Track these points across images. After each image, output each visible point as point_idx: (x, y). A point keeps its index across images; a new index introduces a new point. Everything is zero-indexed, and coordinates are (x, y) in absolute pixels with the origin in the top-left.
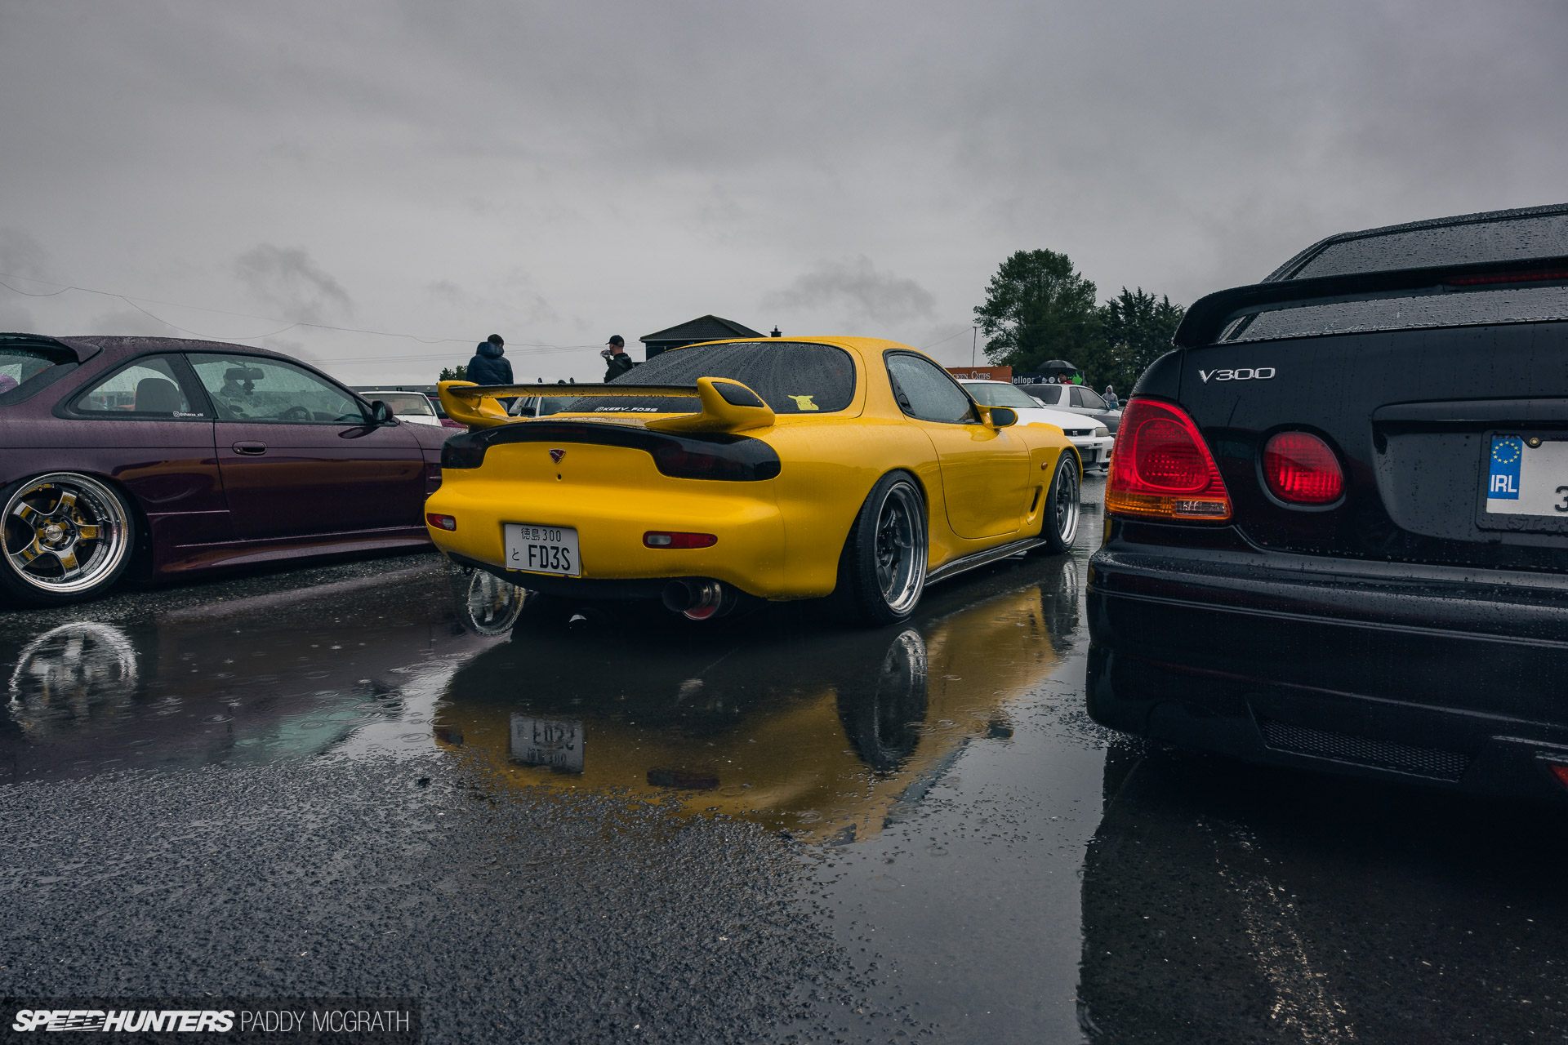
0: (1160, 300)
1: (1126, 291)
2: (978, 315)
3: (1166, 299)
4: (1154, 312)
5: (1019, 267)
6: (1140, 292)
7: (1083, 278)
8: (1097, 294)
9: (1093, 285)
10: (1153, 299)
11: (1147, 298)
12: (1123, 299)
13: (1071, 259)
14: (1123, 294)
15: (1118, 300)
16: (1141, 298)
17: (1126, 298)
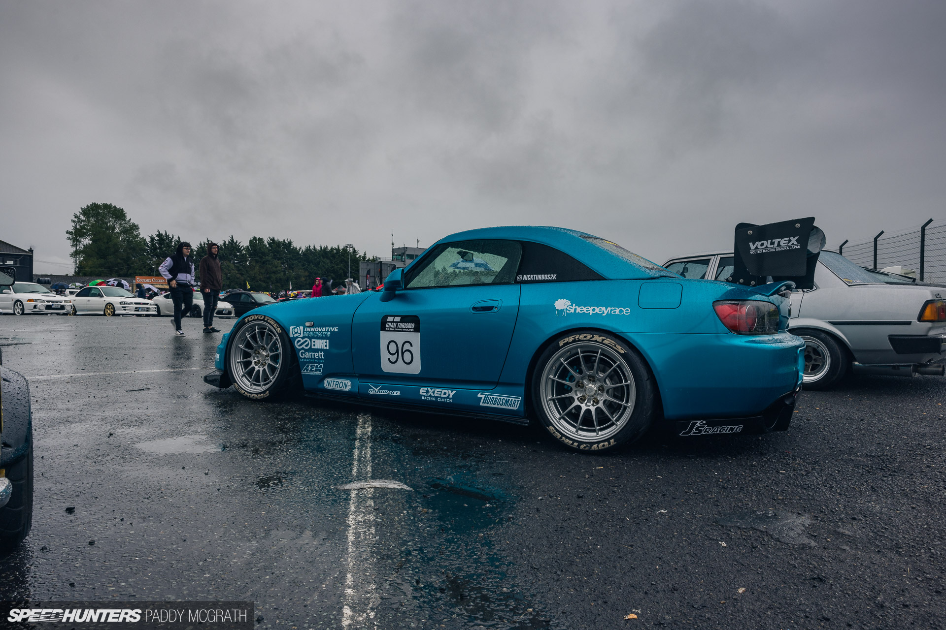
0: (176, 238)
1: (159, 232)
2: (68, 236)
3: (179, 238)
4: (173, 244)
5: (92, 211)
6: (166, 233)
7: (132, 221)
8: (140, 230)
9: (138, 226)
10: (173, 237)
11: (170, 236)
12: (158, 236)
13: (125, 211)
14: (158, 233)
15: (155, 236)
16: (167, 236)
17: (159, 235)
